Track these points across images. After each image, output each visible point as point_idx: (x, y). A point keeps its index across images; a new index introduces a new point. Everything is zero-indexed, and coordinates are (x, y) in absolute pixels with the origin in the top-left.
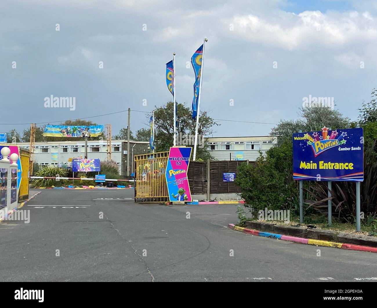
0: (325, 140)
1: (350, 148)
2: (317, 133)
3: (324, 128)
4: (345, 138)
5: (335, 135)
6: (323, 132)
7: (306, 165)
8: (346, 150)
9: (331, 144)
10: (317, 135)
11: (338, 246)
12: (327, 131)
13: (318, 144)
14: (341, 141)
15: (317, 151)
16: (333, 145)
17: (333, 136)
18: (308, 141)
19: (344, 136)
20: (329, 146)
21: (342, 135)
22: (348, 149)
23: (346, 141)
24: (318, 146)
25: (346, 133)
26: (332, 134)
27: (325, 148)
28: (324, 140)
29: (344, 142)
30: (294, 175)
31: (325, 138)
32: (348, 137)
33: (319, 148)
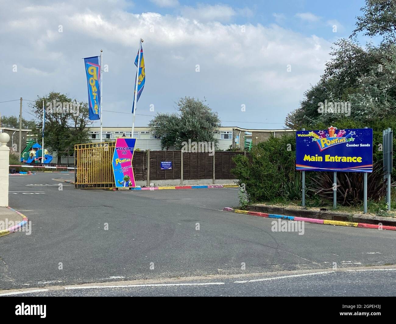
0: (332, 137)
1: (358, 145)
2: (323, 131)
3: (331, 127)
4: (354, 136)
5: (343, 134)
6: (330, 130)
7: (311, 158)
8: (354, 146)
9: (338, 141)
10: (323, 133)
11: (354, 226)
12: (334, 130)
13: (324, 141)
14: (349, 139)
15: (323, 146)
16: (341, 142)
17: (340, 134)
18: (313, 137)
19: (352, 135)
20: (337, 142)
21: (350, 133)
22: (357, 146)
23: (354, 139)
24: (323, 142)
25: (355, 132)
26: (340, 132)
27: (332, 144)
28: (330, 137)
29: (352, 139)
30: (296, 166)
31: (332, 135)
32: (357, 136)
33: (325, 144)
